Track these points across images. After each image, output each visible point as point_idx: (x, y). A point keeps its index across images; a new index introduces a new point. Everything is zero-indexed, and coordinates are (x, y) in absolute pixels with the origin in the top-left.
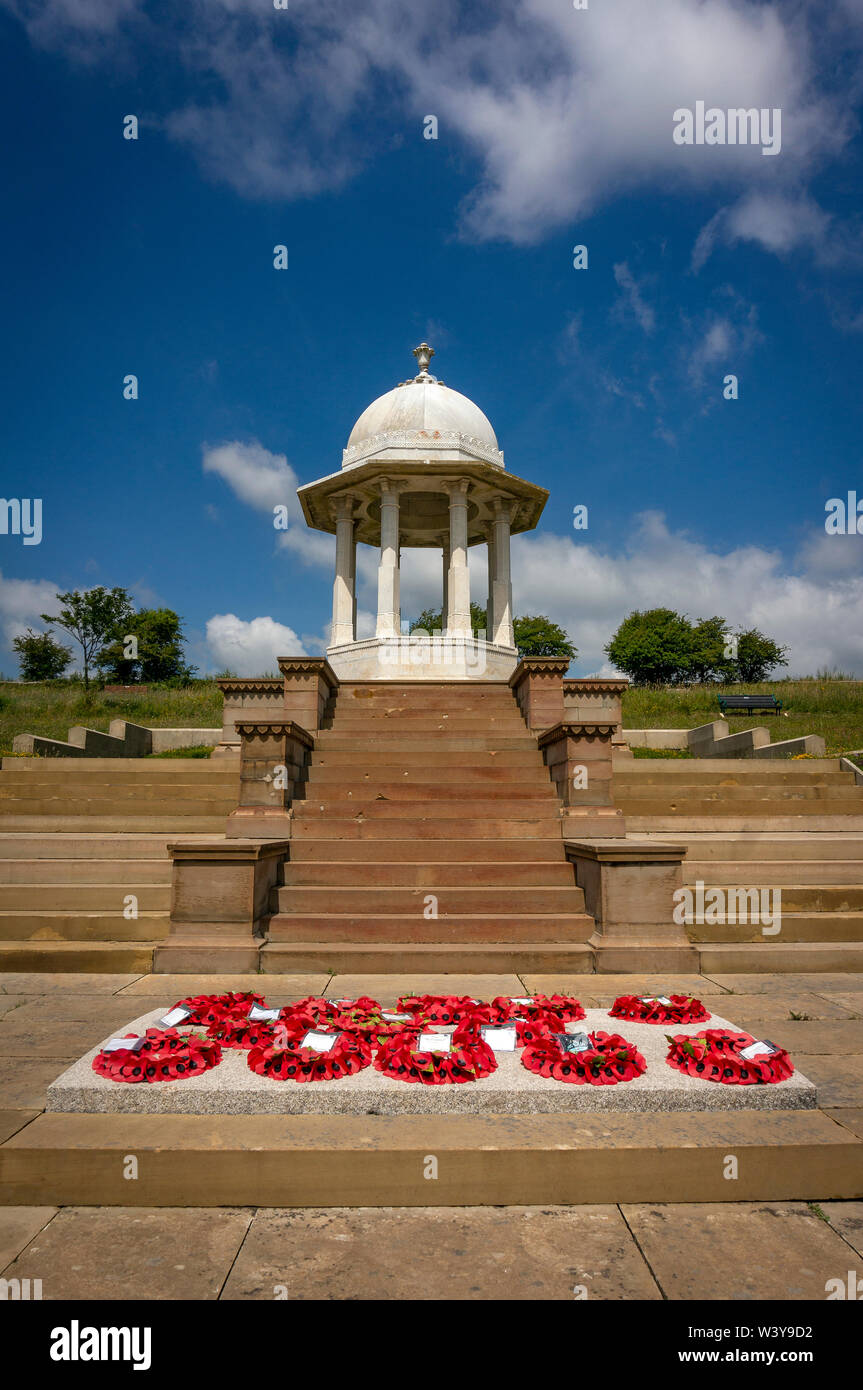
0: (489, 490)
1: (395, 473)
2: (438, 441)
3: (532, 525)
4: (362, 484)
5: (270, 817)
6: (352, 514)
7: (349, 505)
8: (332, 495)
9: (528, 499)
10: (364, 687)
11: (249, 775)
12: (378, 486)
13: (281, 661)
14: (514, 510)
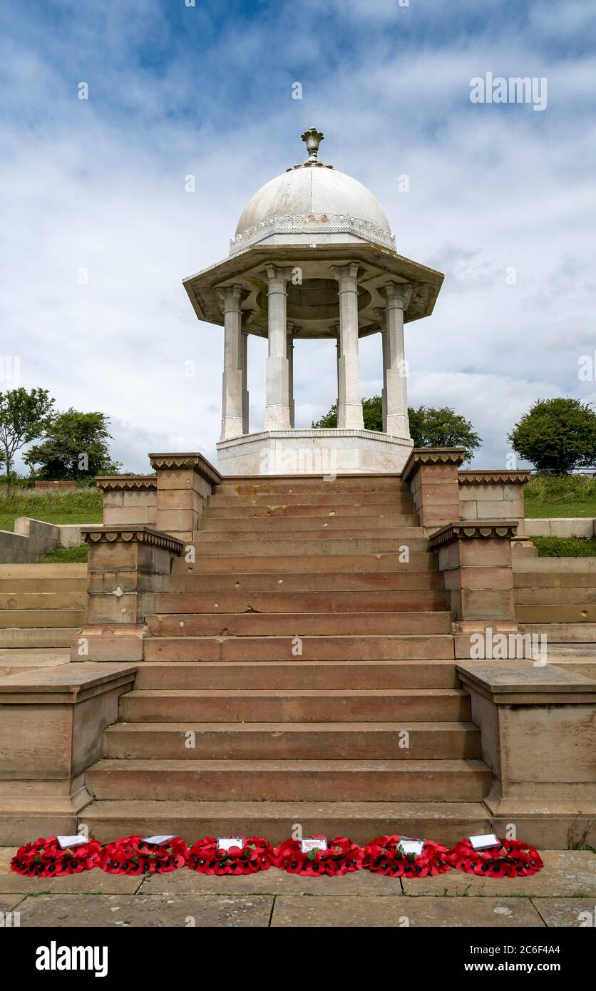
1: (281, 259)
2: (326, 225)
3: (427, 311)
4: (248, 272)
5: (121, 637)
6: (240, 304)
7: (236, 295)
8: (219, 285)
9: (422, 284)
10: (248, 483)
11: (98, 589)
12: (265, 272)
13: (153, 457)
14: (408, 295)
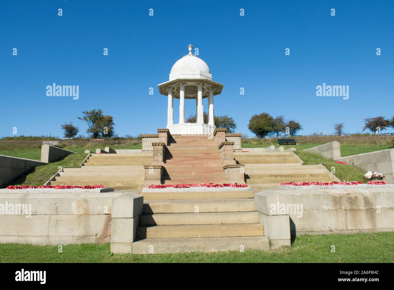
0: (208, 85)
1: (184, 81)
3: (219, 93)
4: (175, 84)
5: (160, 163)
7: (171, 89)
8: (167, 86)
11: (155, 155)
12: (179, 84)
14: (215, 90)
